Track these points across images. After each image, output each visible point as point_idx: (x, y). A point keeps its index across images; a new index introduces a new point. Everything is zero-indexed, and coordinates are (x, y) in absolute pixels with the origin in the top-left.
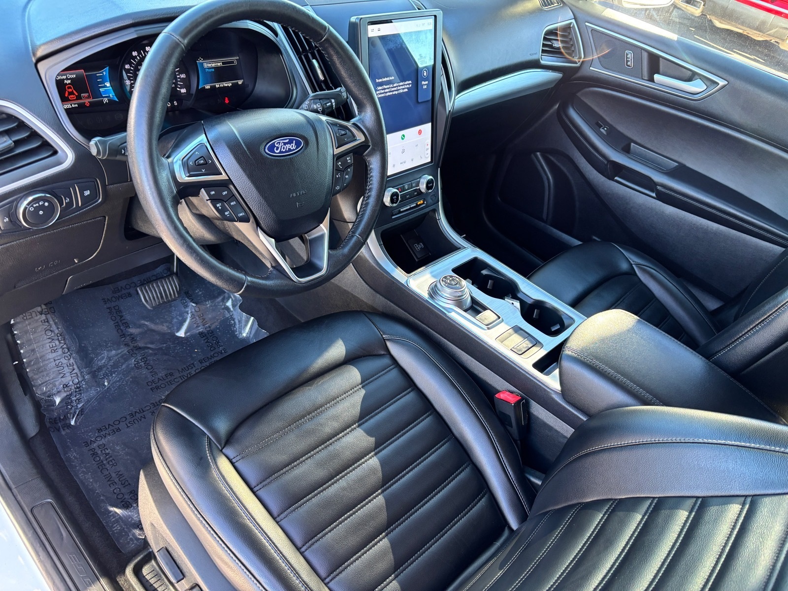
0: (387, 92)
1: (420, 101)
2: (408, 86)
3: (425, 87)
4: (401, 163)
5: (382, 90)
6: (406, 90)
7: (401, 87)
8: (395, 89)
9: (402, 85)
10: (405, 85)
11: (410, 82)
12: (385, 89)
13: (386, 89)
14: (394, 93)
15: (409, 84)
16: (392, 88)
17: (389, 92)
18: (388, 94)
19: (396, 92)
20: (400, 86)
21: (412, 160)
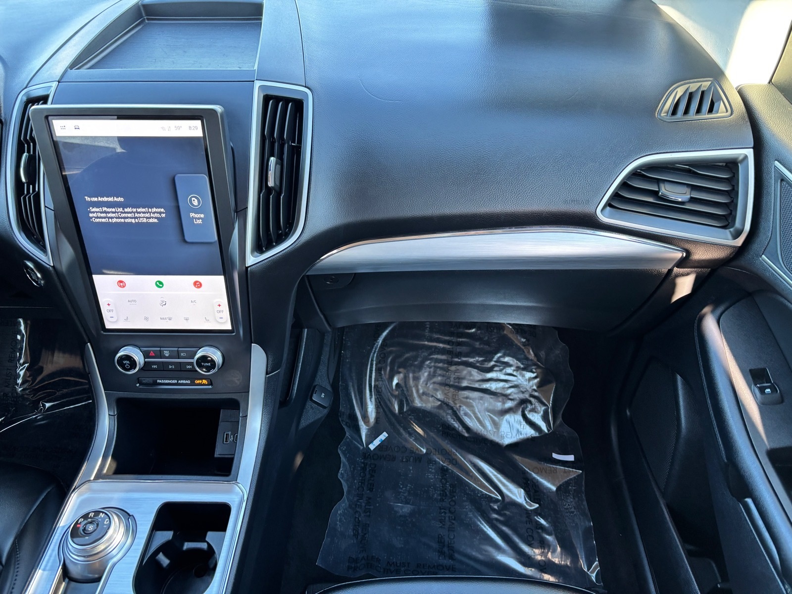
0: (112, 218)
1: (188, 239)
2: (158, 215)
3: (200, 222)
4: (161, 319)
5: (101, 213)
6: (156, 221)
7: (142, 215)
8: (129, 215)
9: (144, 213)
10: (150, 213)
11: (162, 210)
12: (105, 212)
13: (109, 213)
14: (127, 220)
15: (160, 213)
16: (122, 212)
17: (117, 218)
18: (114, 220)
19: (133, 221)
20: (140, 213)
21: (187, 320)
